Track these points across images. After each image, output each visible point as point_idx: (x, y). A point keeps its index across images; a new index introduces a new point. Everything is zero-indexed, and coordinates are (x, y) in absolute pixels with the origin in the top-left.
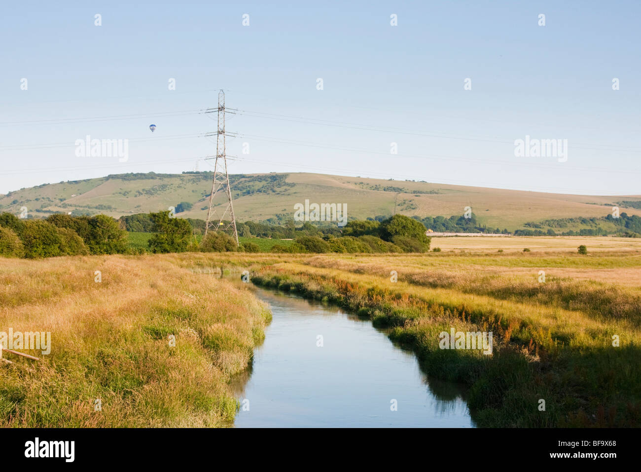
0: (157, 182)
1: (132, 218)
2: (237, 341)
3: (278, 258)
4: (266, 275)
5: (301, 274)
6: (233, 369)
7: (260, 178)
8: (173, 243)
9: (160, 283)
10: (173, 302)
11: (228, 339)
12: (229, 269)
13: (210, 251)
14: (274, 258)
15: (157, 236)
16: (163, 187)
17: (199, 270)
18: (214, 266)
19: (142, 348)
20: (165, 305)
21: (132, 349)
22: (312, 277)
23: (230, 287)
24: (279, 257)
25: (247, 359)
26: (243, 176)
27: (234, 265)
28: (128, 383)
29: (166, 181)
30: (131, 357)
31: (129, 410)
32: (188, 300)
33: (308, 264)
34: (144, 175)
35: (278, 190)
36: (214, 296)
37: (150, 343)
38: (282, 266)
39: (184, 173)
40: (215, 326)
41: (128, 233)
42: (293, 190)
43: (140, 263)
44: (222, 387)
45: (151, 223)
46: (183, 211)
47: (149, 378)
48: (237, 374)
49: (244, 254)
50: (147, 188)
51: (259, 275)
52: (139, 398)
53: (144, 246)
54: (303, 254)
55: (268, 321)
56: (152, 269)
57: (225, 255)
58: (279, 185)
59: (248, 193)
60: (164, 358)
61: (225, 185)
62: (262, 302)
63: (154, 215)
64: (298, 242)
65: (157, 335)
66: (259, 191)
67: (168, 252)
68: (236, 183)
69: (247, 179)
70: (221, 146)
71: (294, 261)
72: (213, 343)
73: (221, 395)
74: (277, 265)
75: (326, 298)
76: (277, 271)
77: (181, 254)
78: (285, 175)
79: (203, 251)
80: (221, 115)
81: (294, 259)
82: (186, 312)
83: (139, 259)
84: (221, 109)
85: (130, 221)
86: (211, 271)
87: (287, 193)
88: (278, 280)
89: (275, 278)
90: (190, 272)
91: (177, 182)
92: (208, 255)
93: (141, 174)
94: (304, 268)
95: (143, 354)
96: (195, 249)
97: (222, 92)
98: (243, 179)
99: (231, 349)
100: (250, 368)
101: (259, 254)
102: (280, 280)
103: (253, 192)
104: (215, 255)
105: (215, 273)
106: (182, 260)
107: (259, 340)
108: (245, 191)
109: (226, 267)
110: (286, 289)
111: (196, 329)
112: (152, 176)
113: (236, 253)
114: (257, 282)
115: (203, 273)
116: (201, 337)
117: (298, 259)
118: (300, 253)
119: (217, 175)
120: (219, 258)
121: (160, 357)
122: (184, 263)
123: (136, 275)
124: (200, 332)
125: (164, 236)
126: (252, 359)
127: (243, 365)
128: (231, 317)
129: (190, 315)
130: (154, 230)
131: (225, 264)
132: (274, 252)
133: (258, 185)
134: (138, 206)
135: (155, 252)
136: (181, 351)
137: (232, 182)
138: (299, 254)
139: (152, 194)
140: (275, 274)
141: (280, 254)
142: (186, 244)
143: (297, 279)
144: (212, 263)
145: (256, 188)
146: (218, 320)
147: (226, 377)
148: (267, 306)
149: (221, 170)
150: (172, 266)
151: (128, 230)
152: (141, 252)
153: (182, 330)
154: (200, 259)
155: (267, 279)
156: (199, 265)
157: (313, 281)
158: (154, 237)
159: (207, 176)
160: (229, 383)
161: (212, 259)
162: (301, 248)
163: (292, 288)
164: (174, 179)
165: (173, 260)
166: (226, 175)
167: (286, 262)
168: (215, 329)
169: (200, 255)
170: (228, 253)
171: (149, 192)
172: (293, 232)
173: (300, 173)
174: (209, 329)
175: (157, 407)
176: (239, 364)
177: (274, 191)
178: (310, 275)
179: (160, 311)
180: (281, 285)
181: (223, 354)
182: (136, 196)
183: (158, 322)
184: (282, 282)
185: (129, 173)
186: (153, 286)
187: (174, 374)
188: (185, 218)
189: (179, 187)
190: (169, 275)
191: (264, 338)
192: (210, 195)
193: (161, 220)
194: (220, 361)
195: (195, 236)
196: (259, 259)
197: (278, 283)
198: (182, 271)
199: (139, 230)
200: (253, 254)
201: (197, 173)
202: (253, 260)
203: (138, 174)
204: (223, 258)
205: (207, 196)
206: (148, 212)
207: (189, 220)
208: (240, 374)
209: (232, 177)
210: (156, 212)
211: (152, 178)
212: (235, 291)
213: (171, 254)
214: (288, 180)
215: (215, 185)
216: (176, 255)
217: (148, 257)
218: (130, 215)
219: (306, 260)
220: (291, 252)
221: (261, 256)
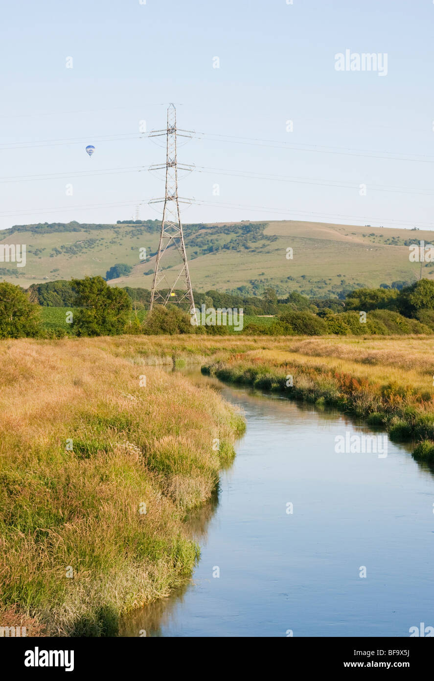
0: (81, 236)
1: (47, 286)
2: (195, 460)
3: (252, 343)
4: (237, 367)
5: (286, 365)
6: (190, 501)
7: (227, 229)
8: (104, 322)
9: (87, 379)
10: (105, 405)
11: (182, 458)
12: (184, 358)
13: (156, 333)
14: (247, 343)
15: (82, 312)
16: (91, 243)
17: (141, 360)
18: (163, 355)
19: (61, 471)
20: (94, 411)
21: (48, 471)
22: (301, 370)
23: (185, 384)
24: (255, 341)
25: (210, 486)
26: (202, 227)
27: (190, 352)
28: (42, 521)
29: (94, 234)
30: (46, 484)
31: (44, 558)
32: (126, 404)
33: (295, 351)
34: (64, 225)
35: (252, 245)
36: (161, 397)
37: (73, 464)
38: (259, 353)
39: (119, 222)
40: (166, 439)
41: (41, 307)
42: (274, 245)
43: (58, 350)
44: (175, 527)
45: (74, 294)
46: (118, 276)
47: (71, 512)
48: (196, 507)
49: (205, 337)
50: (68, 244)
51: (227, 367)
52: (59, 541)
53: (63, 327)
54: (289, 337)
55: (240, 432)
56: (76, 359)
57: (179, 339)
58: (255, 239)
59: (211, 250)
60: (91, 485)
61: (178, 240)
62: (230, 405)
63: (78, 283)
64: (282, 319)
65: (83, 452)
66: (226, 247)
67: (98, 335)
68: (193, 236)
69: (209, 231)
70: (172, 184)
71: (277, 347)
72: (162, 463)
73: (174, 538)
74: (252, 353)
75: (321, 400)
76: (253, 361)
77: (116, 338)
78: (263, 225)
79: (146, 333)
80: (171, 140)
81: (276, 344)
82: (123, 420)
83: (57, 344)
84: (171, 131)
85: (44, 291)
86: (159, 361)
87: (266, 249)
88: (253, 374)
89: (249, 370)
90: (128, 362)
91: (109, 235)
92: (154, 338)
93: (59, 225)
94: (290, 357)
95: (63, 479)
96: (135, 331)
97: (172, 107)
98: (203, 231)
99: (187, 472)
100: (214, 498)
101: (226, 337)
102: (256, 373)
103: (217, 250)
104: (164, 339)
105: (165, 365)
106: (117, 345)
107: (227, 459)
108: (205, 247)
109: (179, 355)
110: (265, 387)
111: (137, 444)
112: (74, 227)
113: (194, 336)
114: (224, 377)
115: (147, 364)
116: (144, 455)
117: (282, 344)
118: (285, 335)
119: (166, 226)
120: (169, 342)
121: (87, 484)
122: (121, 350)
123: (53, 368)
124: (144, 448)
125: (92, 313)
126: (217, 486)
127: (205, 495)
128: (187, 427)
129: (129, 424)
130: (77, 303)
131: (178, 352)
132: (247, 335)
133: (225, 239)
134: (55, 271)
135: (79, 335)
136: (116, 475)
137: (187, 235)
138: (283, 337)
139: (75, 253)
140: (249, 365)
141: (256, 337)
142: (123, 323)
143: (280, 373)
144: (160, 350)
145: (222, 243)
146: (169, 431)
147: (180, 513)
148: (239, 411)
149: (171, 218)
150: (104, 355)
151: (41, 304)
152: (60, 335)
153: (119, 445)
154: (143, 344)
155: (238, 373)
156: (141, 353)
157: (303, 375)
158: (78, 314)
159: (152, 227)
160: (184, 520)
161: (160, 345)
162: (286, 329)
163: (274, 385)
164: (105, 231)
165: (104, 345)
166: (179, 226)
167: (264, 349)
168: (165, 443)
169: (144, 338)
170: (183, 336)
171: (71, 251)
172: (275, 306)
173: (284, 221)
174: (156, 444)
175: (83, 555)
176: (199, 493)
177: (247, 248)
178: (298, 366)
179: (87, 418)
180: (257, 381)
181: (176, 479)
182: (52, 256)
183: (85, 434)
184: (259, 377)
185: (43, 222)
186: (77, 383)
187: (107, 508)
188: (121, 287)
189: (113, 242)
190: (99, 368)
191: (233, 456)
192: (157, 253)
193: (87, 290)
194: (171, 489)
195: (136, 312)
196: (227, 344)
197: (254, 379)
198: (119, 361)
199: (57, 304)
200: (218, 337)
201: (138, 222)
202: (218, 345)
203: (55, 224)
204: (176, 343)
205: (152, 255)
206: (68, 279)
207: (127, 289)
208: (201, 507)
209: (187, 227)
210: (80, 277)
211: (75, 230)
212: (192, 389)
213: (102, 338)
214: (267, 232)
215: (163, 240)
216: (108, 338)
217: (69, 342)
218: (43, 282)
219: (293, 345)
220: (272, 334)
221: (229, 340)
